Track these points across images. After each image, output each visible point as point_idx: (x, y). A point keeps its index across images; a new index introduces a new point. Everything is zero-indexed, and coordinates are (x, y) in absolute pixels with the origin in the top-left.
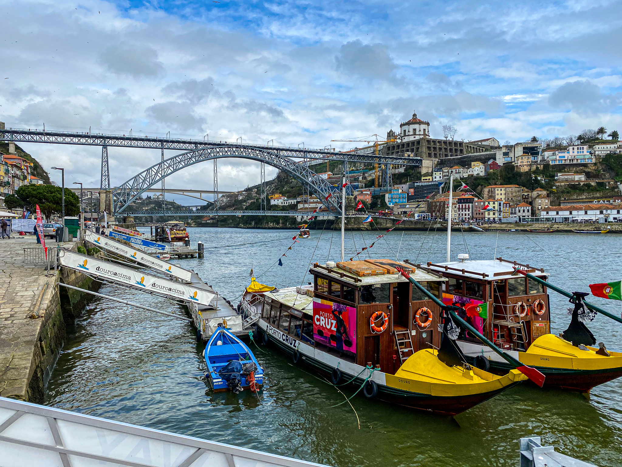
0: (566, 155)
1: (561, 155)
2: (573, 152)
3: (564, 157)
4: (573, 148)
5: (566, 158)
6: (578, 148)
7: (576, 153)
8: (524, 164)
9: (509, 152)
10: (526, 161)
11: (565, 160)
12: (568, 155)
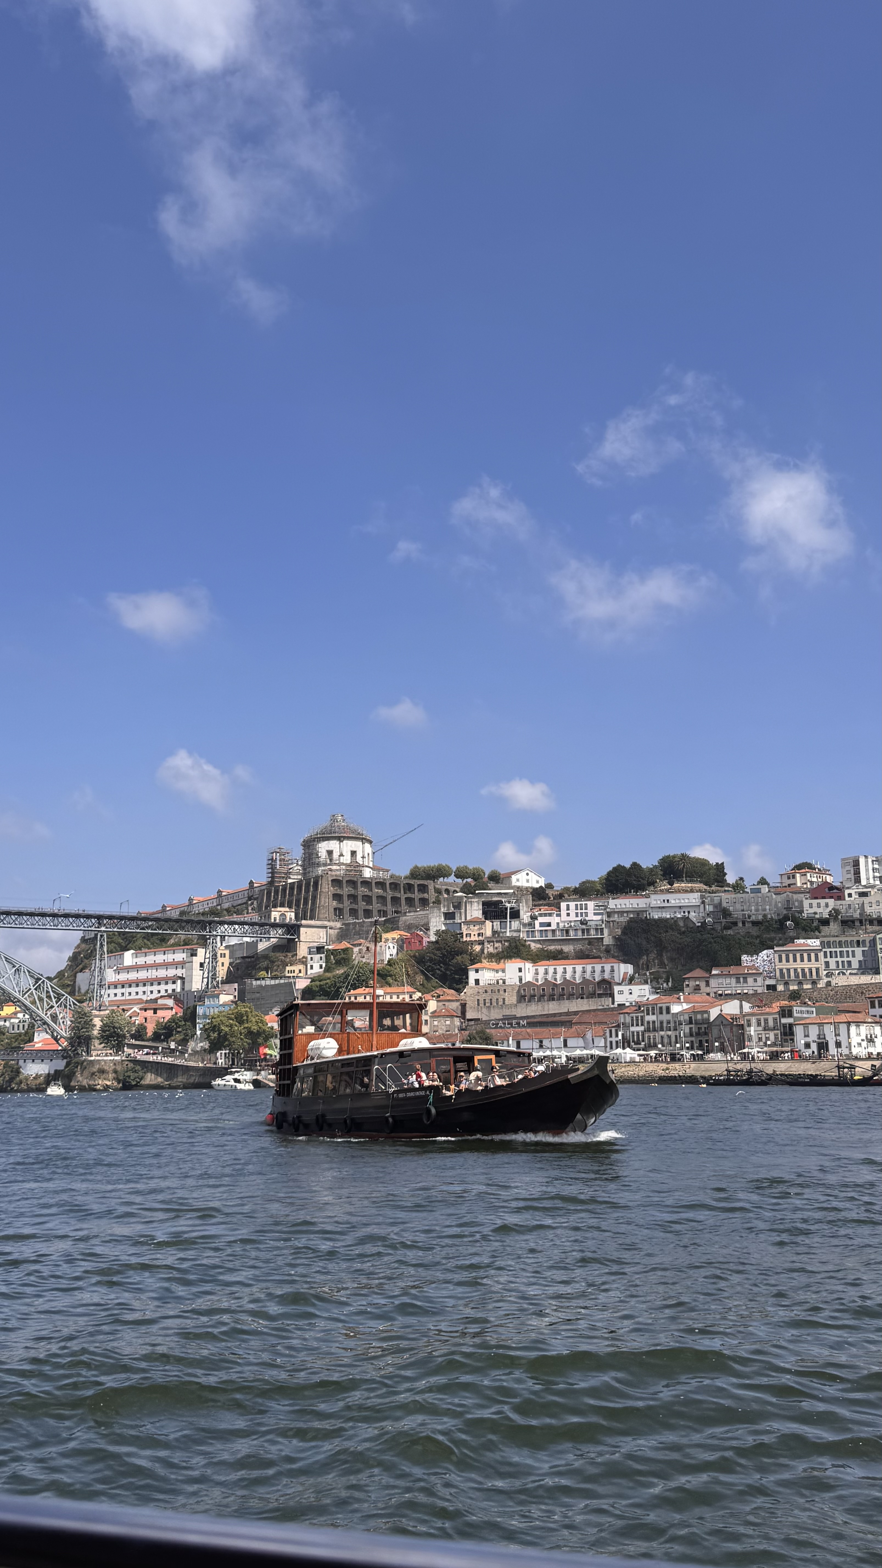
0: (554, 920)
1: (541, 920)
2: (568, 915)
3: (549, 925)
4: (568, 906)
5: (554, 927)
6: (576, 905)
7: (573, 917)
8: (473, 938)
9: (454, 913)
10: (476, 933)
11: (553, 931)
12: (557, 919)
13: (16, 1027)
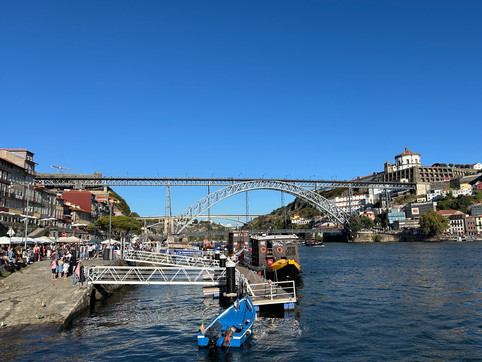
13: (301, 223)
